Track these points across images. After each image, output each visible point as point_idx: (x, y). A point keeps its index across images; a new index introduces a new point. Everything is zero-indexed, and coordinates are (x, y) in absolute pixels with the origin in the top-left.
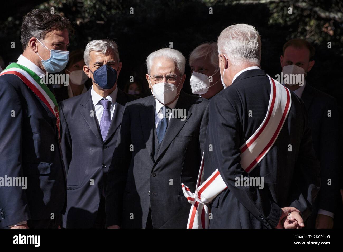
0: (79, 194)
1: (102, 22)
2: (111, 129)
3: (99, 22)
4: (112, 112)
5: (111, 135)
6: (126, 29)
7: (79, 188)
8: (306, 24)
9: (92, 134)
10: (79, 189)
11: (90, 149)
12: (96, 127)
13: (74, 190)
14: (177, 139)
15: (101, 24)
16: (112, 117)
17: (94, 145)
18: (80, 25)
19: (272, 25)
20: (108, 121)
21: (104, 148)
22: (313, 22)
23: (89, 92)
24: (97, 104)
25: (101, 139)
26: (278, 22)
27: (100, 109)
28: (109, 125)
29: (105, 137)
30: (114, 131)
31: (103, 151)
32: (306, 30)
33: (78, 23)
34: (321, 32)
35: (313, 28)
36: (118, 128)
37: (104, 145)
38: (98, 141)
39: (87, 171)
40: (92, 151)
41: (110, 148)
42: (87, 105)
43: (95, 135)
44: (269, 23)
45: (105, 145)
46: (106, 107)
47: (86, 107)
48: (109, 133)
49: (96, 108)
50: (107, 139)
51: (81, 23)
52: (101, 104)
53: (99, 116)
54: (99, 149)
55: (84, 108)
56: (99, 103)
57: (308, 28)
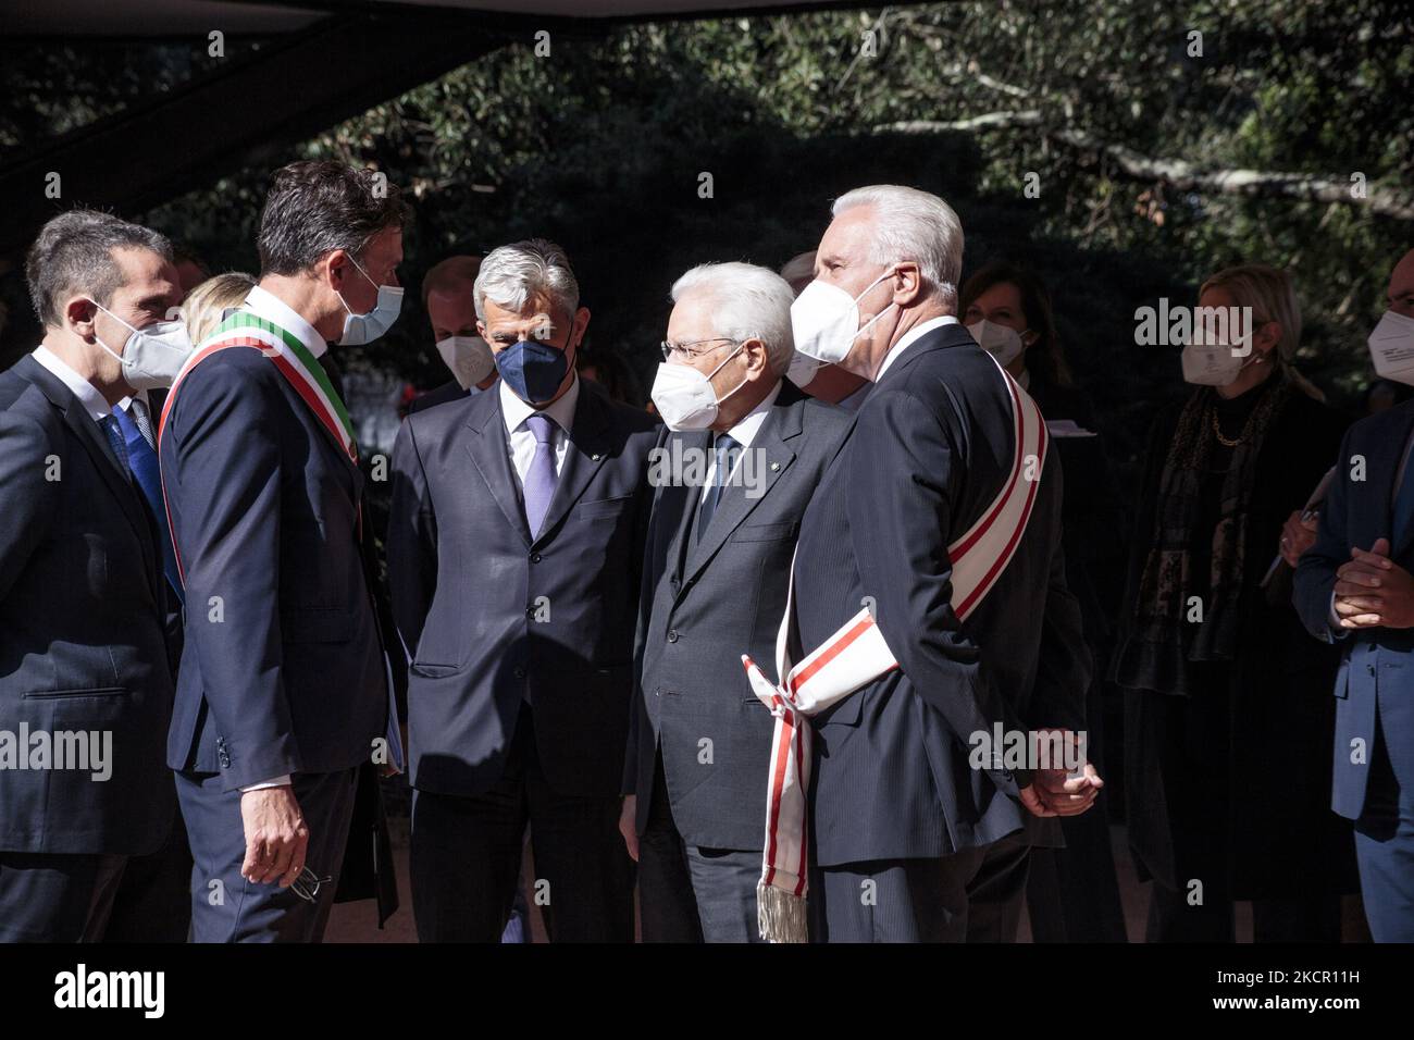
0: (457, 693)
1: (490, 189)
2: (557, 504)
3: (477, 188)
4: (561, 455)
5: (554, 522)
6: (560, 206)
7: (457, 674)
8: (1088, 192)
9: (499, 514)
10: (456, 677)
11: (493, 560)
12: (512, 498)
13: (443, 680)
14: (742, 534)
15: (487, 194)
16: (559, 467)
17: (505, 550)
18: (423, 198)
19: (988, 192)
20: (548, 480)
21: (532, 560)
22: (1105, 187)
23: (496, 393)
24: (517, 429)
25: (525, 532)
26: (1005, 184)
27: (527, 441)
28: (551, 491)
29: (536, 527)
30: (565, 510)
31: (531, 568)
32: (1088, 211)
33: (418, 191)
34: (1130, 216)
35: (1106, 203)
36: (576, 501)
37: (533, 549)
38: (516, 540)
39: (481, 627)
40: (498, 566)
41: (552, 560)
42: (486, 429)
43: (510, 519)
44: (980, 188)
45: (537, 550)
46: (542, 438)
47: (483, 435)
48: (550, 517)
49: (516, 440)
50: (543, 535)
51: (426, 191)
52: (528, 429)
53: (523, 465)
54: (518, 562)
55: (478, 438)
56: (524, 426)
57: (1091, 204)
